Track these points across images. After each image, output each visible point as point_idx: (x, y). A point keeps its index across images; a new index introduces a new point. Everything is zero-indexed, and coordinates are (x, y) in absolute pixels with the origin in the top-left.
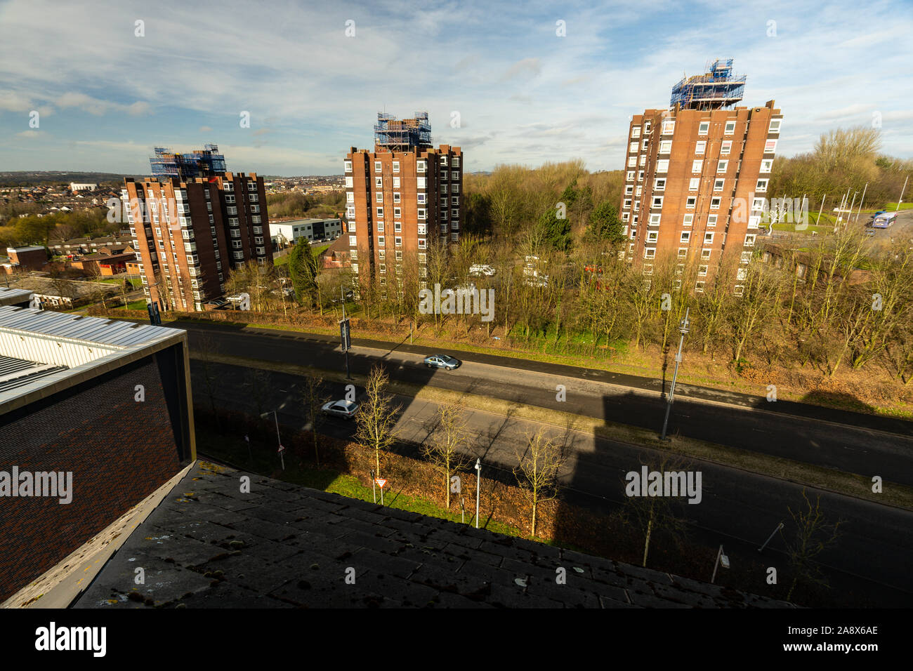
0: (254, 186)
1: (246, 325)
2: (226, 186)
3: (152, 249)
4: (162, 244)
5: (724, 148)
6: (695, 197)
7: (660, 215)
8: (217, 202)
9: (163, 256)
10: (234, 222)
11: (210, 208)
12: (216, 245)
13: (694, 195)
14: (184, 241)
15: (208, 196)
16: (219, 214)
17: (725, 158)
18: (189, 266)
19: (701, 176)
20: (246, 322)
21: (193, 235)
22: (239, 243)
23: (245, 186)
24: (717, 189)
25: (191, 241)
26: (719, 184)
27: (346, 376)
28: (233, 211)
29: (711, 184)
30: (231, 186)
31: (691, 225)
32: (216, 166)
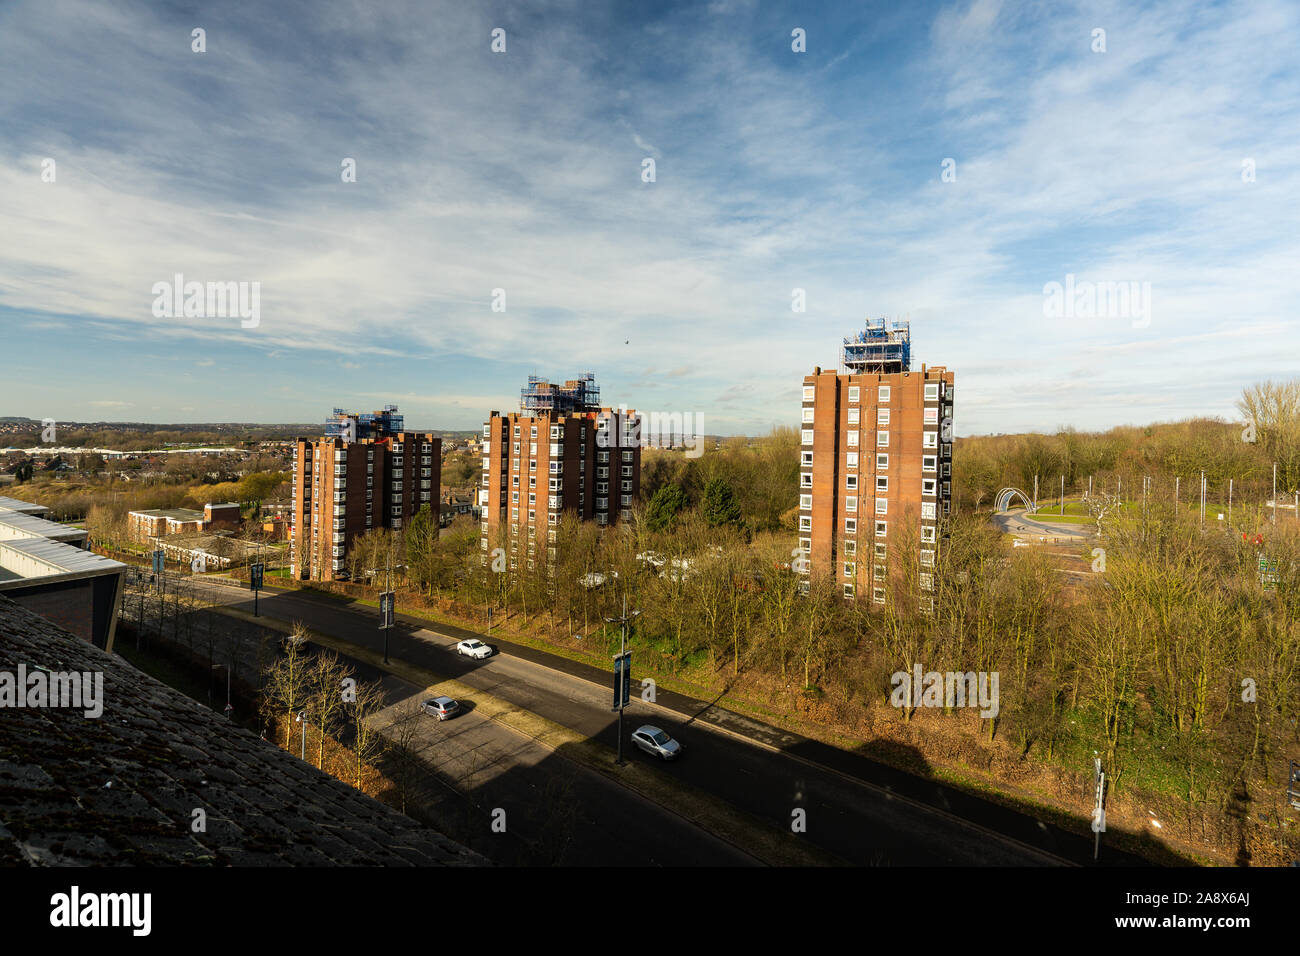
0: (429, 448)
1: (355, 600)
2: (395, 447)
3: (307, 511)
4: (317, 505)
5: (882, 417)
6: (855, 476)
7: (810, 496)
8: (381, 463)
9: (316, 518)
10: (397, 486)
11: (370, 470)
12: (369, 510)
13: (853, 473)
14: (335, 503)
15: (371, 458)
16: (380, 477)
17: (883, 429)
18: (334, 530)
19: (859, 450)
20: (357, 597)
21: (344, 498)
22: (399, 510)
23: (419, 447)
24: (881, 467)
25: (340, 504)
26: (883, 460)
27: (383, 659)
28: (398, 474)
29: (872, 461)
30: (400, 448)
31: (856, 511)
32: (393, 426)
